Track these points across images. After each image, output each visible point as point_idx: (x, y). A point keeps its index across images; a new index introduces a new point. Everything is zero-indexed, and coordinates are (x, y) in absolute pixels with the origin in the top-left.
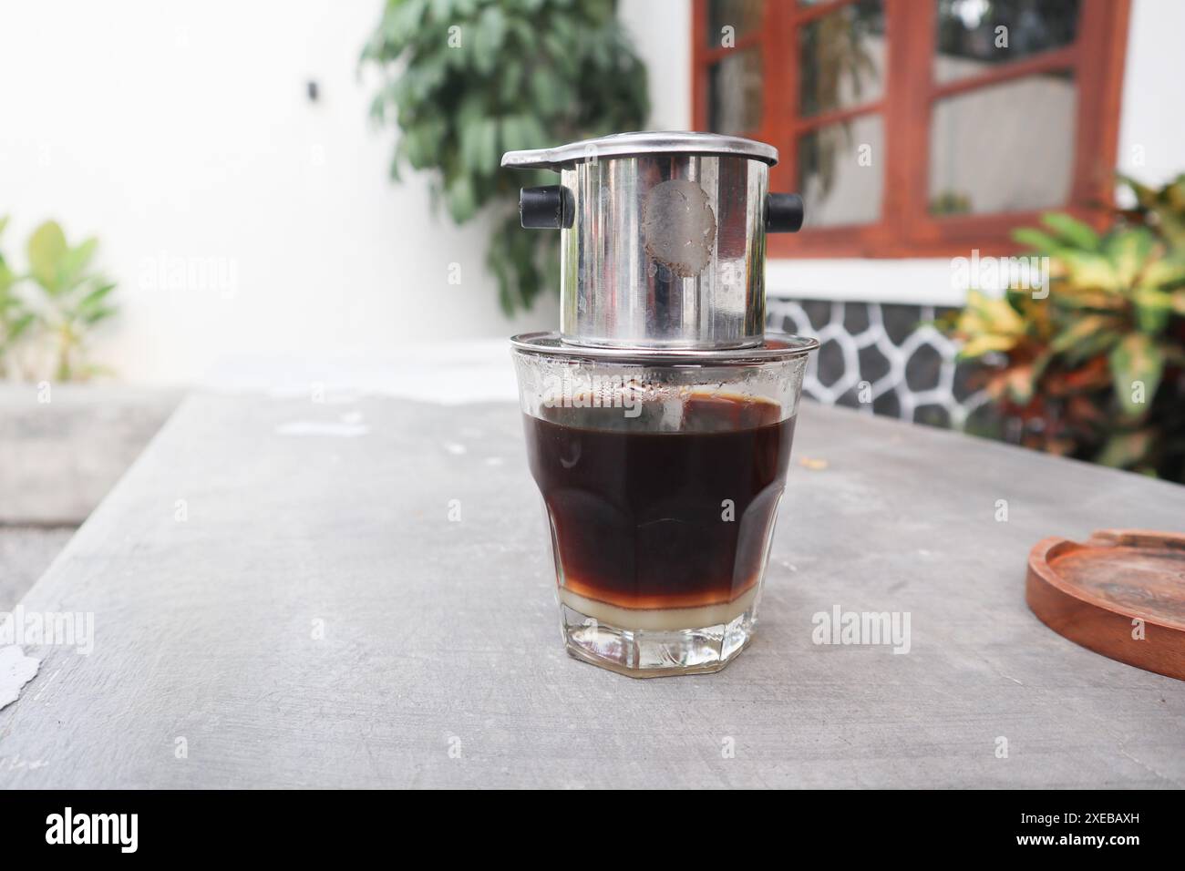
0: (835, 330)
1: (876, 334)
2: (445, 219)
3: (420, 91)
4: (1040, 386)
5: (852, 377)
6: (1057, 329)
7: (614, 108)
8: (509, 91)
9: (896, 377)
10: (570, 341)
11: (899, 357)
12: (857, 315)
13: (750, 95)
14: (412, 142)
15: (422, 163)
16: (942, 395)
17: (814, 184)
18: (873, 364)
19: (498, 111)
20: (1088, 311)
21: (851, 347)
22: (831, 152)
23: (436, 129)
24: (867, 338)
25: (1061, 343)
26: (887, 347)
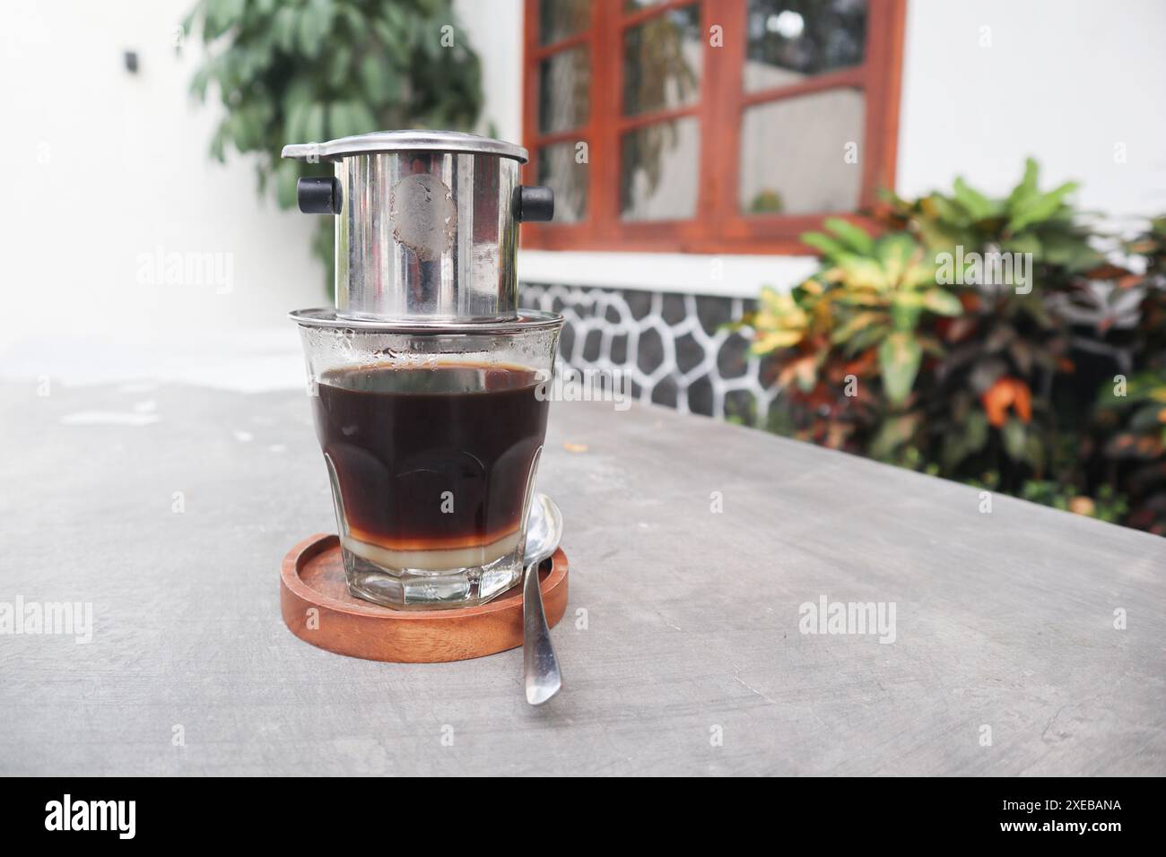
0: (655, 320)
1: (692, 324)
2: (271, 202)
3: (246, 73)
4: (822, 374)
5: (669, 365)
6: (838, 323)
7: (448, 100)
8: (338, 77)
9: (709, 365)
10: (343, 316)
11: (712, 346)
12: (674, 305)
13: (580, 91)
14: (237, 124)
15: (248, 144)
16: (750, 382)
17: (641, 180)
18: (689, 352)
19: (328, 96)
20: (863, 308)
21: (668, 335)
22: (657, 151)
23: (264, 111)
24: (681, 329)
25: (839, 336)
26: (701, 336)
